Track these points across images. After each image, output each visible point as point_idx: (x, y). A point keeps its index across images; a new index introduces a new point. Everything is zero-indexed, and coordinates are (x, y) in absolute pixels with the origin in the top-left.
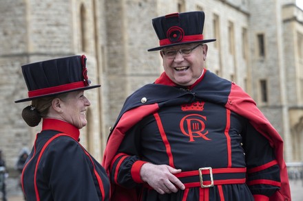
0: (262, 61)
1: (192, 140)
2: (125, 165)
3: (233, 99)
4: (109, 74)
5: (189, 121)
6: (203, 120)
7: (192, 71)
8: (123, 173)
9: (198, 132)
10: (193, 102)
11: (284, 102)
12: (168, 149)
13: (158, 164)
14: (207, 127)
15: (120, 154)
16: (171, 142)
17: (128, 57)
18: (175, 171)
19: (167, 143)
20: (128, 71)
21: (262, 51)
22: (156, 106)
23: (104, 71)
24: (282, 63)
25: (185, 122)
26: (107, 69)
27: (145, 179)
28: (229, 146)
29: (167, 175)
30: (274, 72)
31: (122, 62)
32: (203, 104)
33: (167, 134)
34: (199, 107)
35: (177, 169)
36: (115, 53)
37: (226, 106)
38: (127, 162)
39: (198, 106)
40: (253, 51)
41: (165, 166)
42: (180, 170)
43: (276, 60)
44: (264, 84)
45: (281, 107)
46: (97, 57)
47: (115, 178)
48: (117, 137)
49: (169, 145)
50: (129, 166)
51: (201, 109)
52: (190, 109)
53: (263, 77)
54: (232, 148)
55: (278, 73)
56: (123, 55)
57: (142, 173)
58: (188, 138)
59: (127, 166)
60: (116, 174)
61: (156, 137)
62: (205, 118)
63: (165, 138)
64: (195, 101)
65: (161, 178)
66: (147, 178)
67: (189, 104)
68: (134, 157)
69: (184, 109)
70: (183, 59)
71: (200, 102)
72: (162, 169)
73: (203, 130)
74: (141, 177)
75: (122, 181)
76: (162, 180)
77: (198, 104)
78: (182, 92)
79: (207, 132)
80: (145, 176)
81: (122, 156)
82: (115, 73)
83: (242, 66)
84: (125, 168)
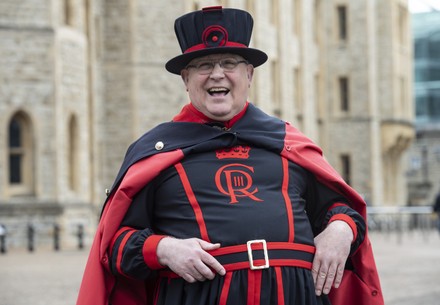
0: (342, 48)
1: (234, 200)
2: (133, 242)
3: (291, 144)
4: (106, 61)
5: (228, 174)
6: (249, 172)
7: (233, 96)
8: (129, 255)
9: (243, 190)
10: (233, 146)
11: (375, 113)
12: (199, 215)
13: (183, 238)
14: (256, 182)
15: (125, 229)
16: (202, 205)
17: (137, 36)
18: (211, 246)
19: (196, 206)
20: (137, 58)
21: (344, 32)
22: (179, 153)
23: (98, 55)
24: (373, 52)
25: (223, 175)
26: (103, 52)
27: (164, 261)
28: (290, 212)
29: (199, 253)
30: (360, 65)
31: (127, 43)
32: (248, 150)
33: (196, 193)
34: (242, 153)
35: (214, 243)
36: (116, 29)
37: (282, 153)
38: (136, 239)
39: (240, 152)
40: (329, 31)
41: (194, 241)
42: (218, 245)
43: (364, 47)
44: (344, 83)
45: (368, 120)
46: (88, 34)
47: (118, 264)
48: (120, 203)
49: (199, 210)
50: (139, 245)
51: (245, 156)
52: (229, 155)
53: (343, 72)
54: (294, 214)
55: (366, 66)
56: (128, 32)
57: (159, 252)
58: (229, 198)
59: (137, 245)
60: (119, 257)
61: (179, 198)
62: (251, 168)
63: (193, 199)
64: (237, 145)
65: (190, 258)
66: (168, 259)
67: (228, 149)
68: (147, 230)
69: (221, 156)
70: (223, 76)
71: (243, 146)
72: (190, 245)
73: (249, 186)
74: (158, 258)
75: (128, 268)
76: (191, 261)
77: (241, 149)
78: (216, 131)
79: (256, 190)
80: (164, 256)
81: (128, 231)
82: (115, 60)
83: (311, 54)
84: (133, 247)
